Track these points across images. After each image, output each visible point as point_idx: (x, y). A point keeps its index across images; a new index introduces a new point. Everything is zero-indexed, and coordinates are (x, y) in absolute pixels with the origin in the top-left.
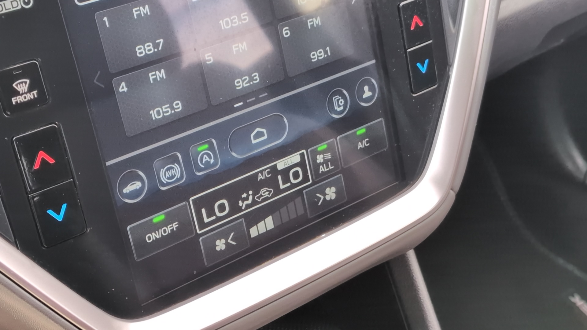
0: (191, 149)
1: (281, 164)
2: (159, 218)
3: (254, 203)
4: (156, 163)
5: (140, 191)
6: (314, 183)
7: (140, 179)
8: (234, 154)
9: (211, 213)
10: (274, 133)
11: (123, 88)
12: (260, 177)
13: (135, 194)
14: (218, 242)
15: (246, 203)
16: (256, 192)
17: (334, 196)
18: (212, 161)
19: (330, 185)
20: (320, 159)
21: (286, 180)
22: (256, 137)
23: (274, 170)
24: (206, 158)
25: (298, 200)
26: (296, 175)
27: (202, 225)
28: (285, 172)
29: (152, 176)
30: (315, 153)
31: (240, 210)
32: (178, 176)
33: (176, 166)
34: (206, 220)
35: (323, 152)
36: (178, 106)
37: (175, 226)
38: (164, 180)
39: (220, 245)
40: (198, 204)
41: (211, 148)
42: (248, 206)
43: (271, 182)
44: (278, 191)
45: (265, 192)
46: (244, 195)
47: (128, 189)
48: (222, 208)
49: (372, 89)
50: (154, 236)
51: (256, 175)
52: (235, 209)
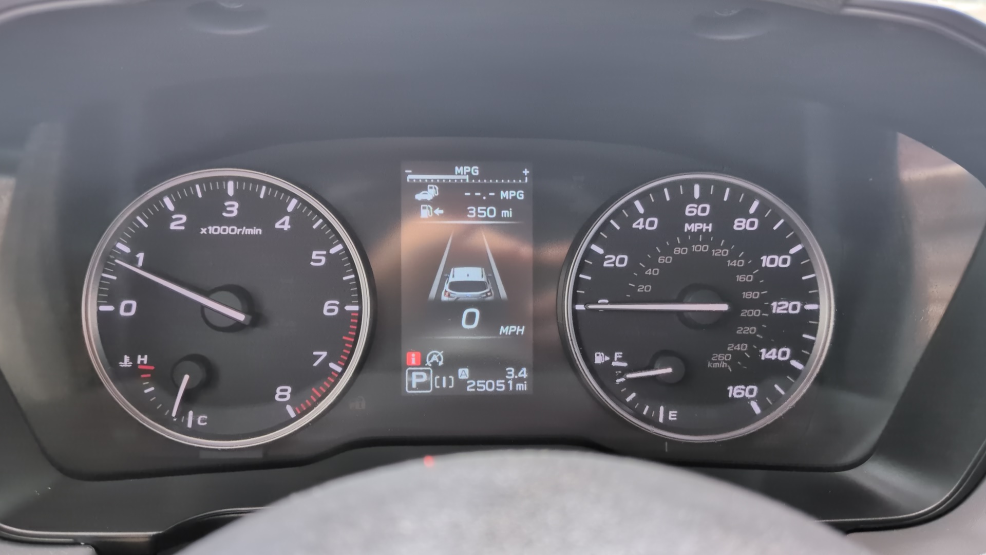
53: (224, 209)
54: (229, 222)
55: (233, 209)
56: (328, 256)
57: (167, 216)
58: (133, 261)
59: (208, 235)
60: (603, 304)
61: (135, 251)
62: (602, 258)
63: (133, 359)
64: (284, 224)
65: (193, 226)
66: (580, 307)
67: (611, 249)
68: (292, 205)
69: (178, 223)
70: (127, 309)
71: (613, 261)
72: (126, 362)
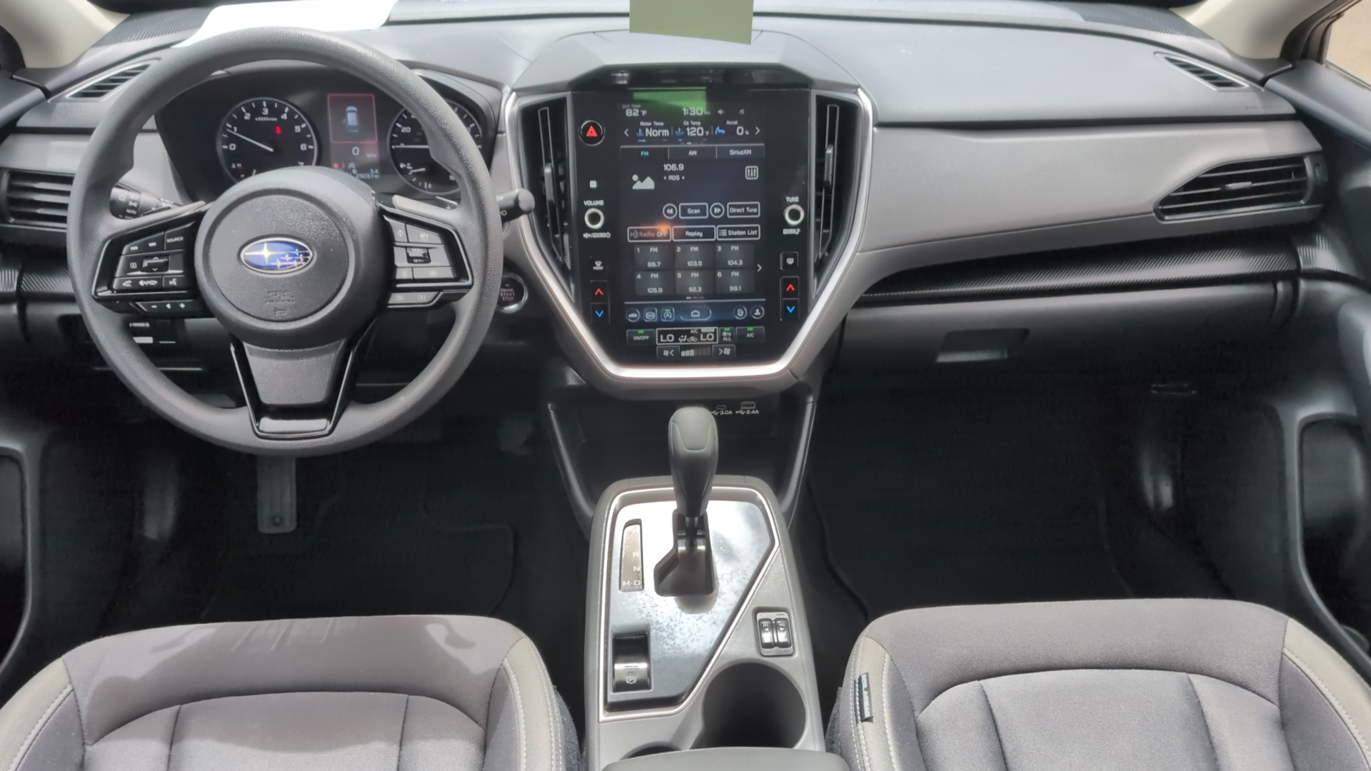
0: (662, 310)
1: (704, 329)
2: (641, 331)
3: (686, 341)
4: (645, 310)
5: (635, 319)
6: (719, 343)
7: (637, 313)
8: (681, 318)
9: (665, 338)
10: (704, 314)
11: (639, 276)
12: (692, 331)
13: (632, 319)
14: (665, 351)
15: (682, 340)
16: (688, 337)
17: (728, 353)
18: (670, 317)
19: (728, 347)
20: (724, 334)
21: (705, 337)
22: (694, 314)
23: (700, 331)
24: (668, 315)
25: (709, 349)
26: (710, 337)
27: (659, 341)
28: (705, 335)
29: (643, 315)
30: (722, 331)
31: (678, 342)
32: (654, 318)
33: (654, 313)
34: (662, 340)
35: (727, 331)
36: (661, 290)
37: (647, 337)
38: (647, 318)
39: (666, 353)
40: (660, 333)
41: (672, 311)
42: (683, 342)
43: (697, 336)
44: (699, 340)
45: (693, 339)
46: (682, 336)
47: (631, 316)
48: (670, 338)
49: (761, 311)
50: (636, 338)
51: (690, 330)
52: (676, 340)
53: (263, 111)
54: (264, 116)
55: (266, 111)
56: (301, 128)
57: (243, 114)
58: (232, 129)
59: (258, 121)
60: (402, 146)
61: (233, 126)
62: (400, 129)
63: (236, 165)
64: (284, 117)
65: (252, 117)
66: (393, 147)
67: (404, 125)
68: (287, 110)
69: (247, 116)
70: (233, 147)
71: (406, 130)
72: (234, 166)
